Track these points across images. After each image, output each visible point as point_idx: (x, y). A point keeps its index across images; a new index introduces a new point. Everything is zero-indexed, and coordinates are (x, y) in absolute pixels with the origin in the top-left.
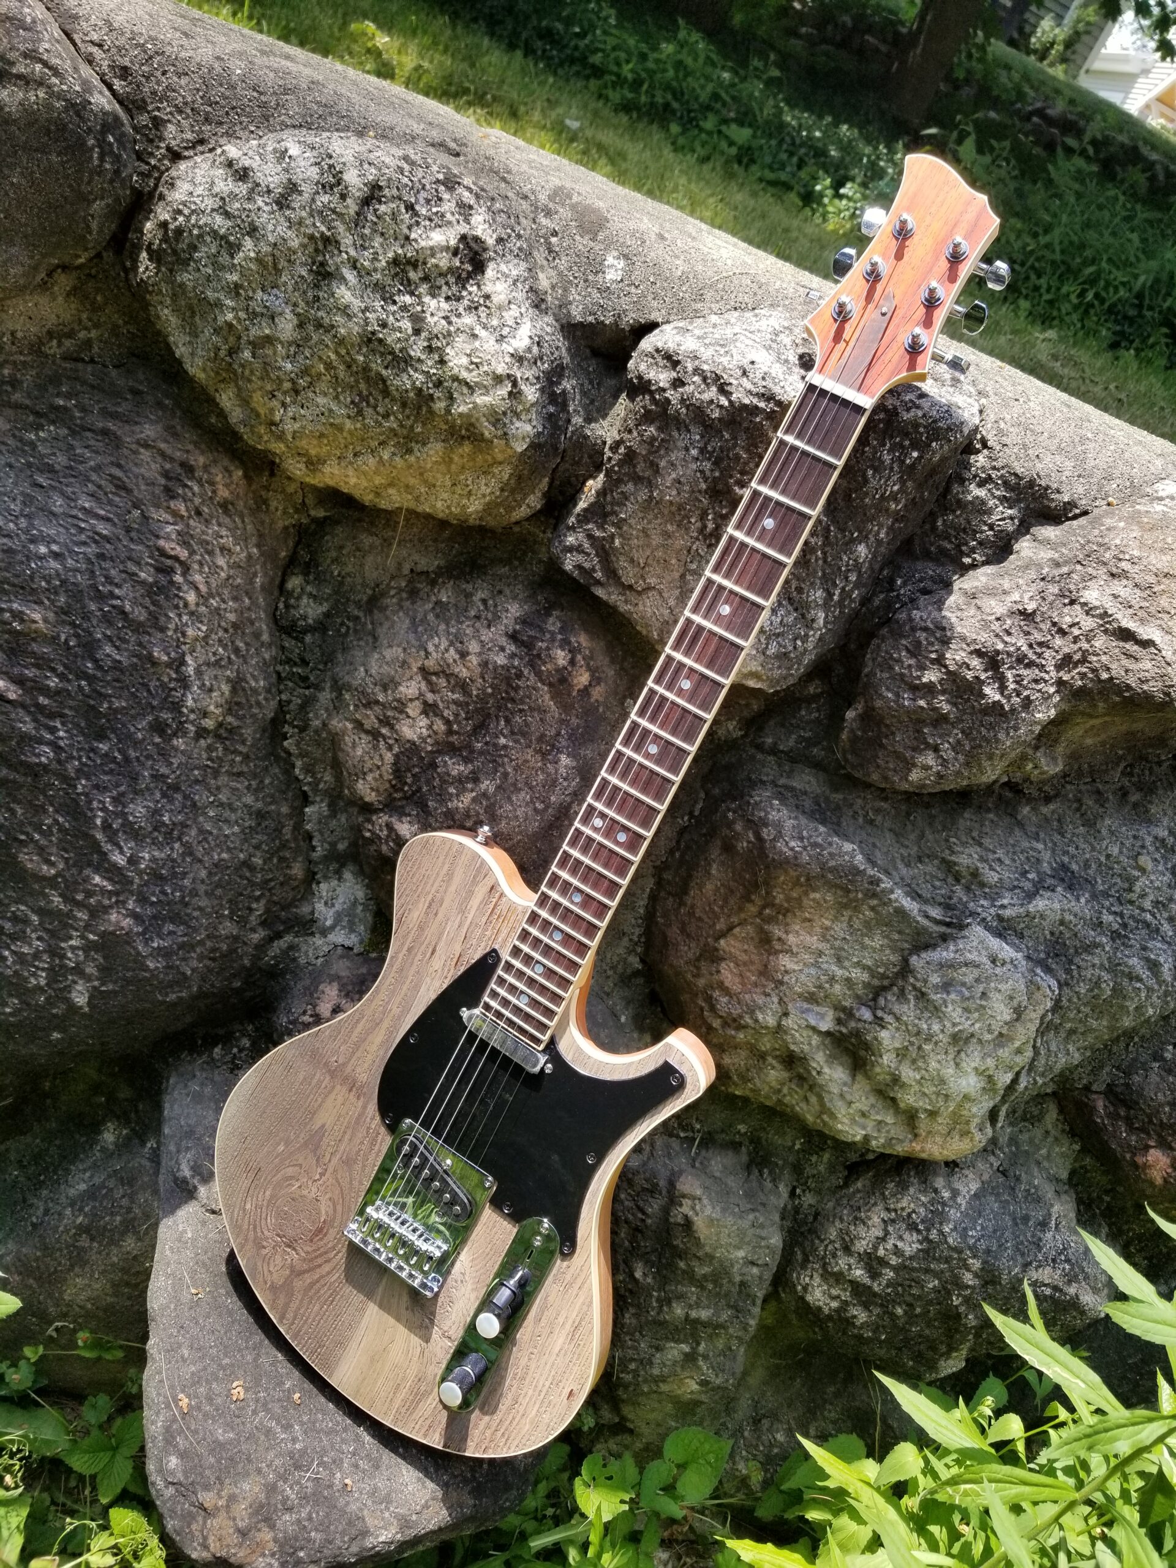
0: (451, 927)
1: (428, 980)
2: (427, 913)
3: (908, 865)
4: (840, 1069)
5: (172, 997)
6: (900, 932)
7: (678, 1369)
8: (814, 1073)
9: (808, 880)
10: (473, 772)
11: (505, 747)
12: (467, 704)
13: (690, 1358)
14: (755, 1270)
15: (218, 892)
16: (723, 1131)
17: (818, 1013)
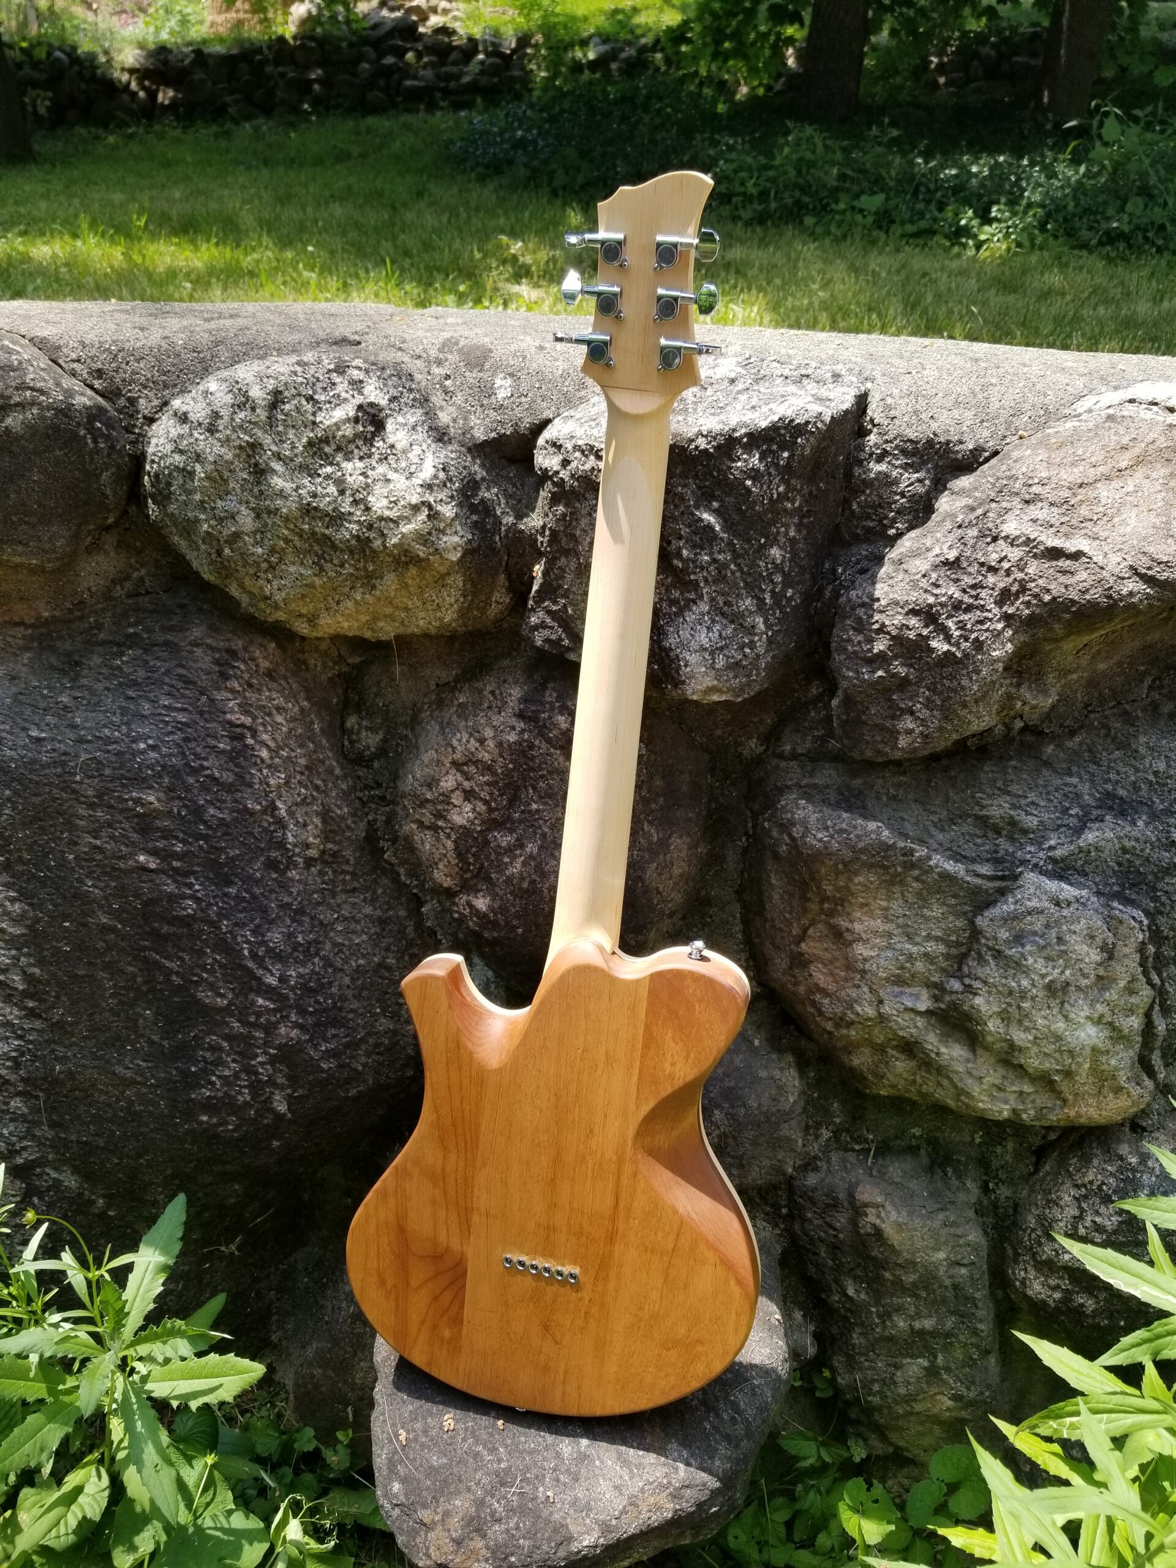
4: (957, 1046)
5: (353, 1092)
6: (955, 896)
7: (924, 1386)
8: (933, 1056)
9: (845, 865)
10: (518, 840)
11: (538, 811)
12: (497, 782)
13: (932, 1372)
14: (963, 1271)
15: (365, 993)
16: (897, 1137)
17: (911, 995)
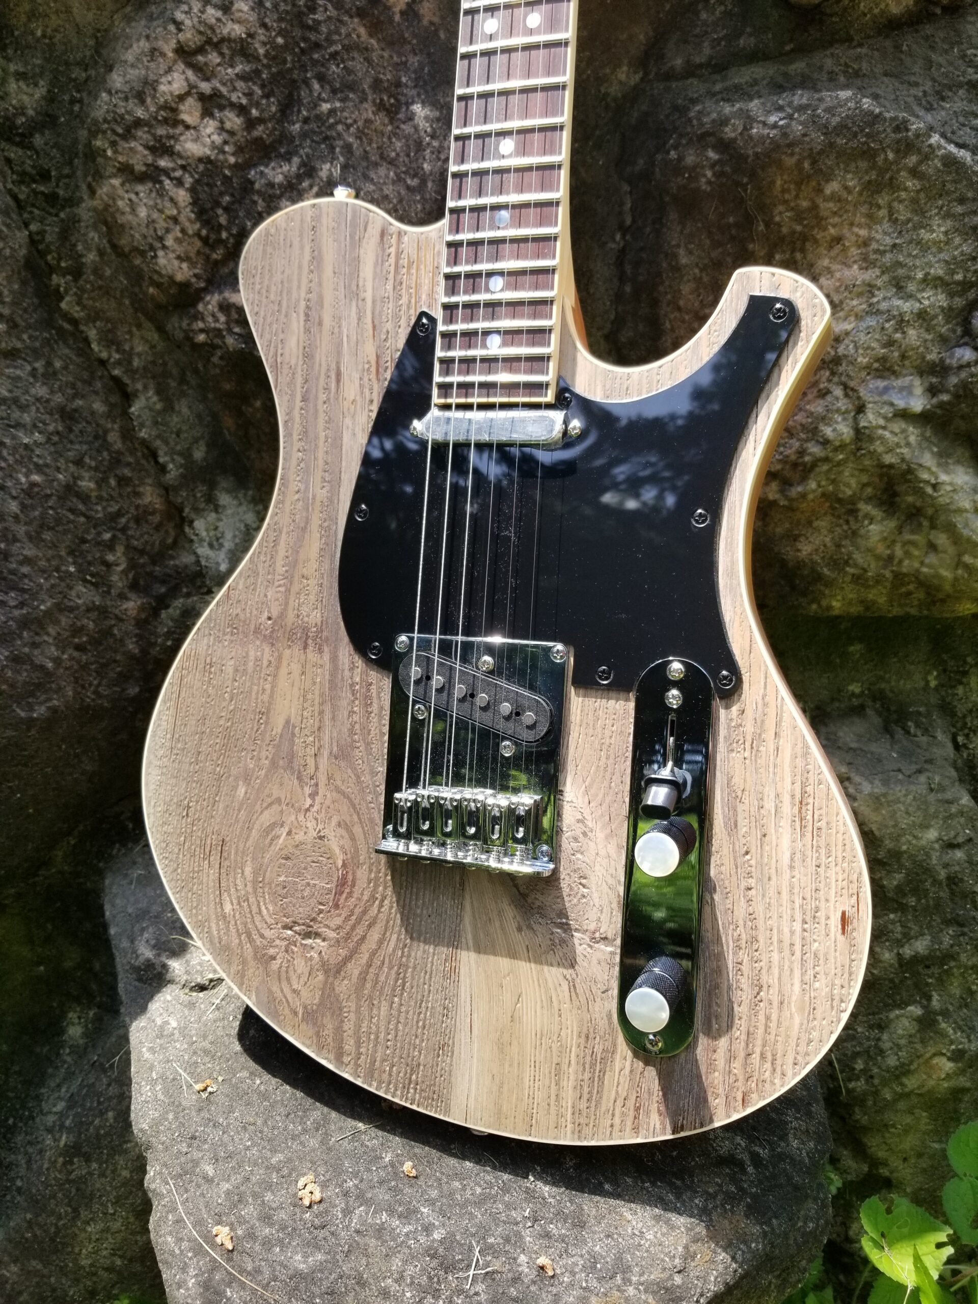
0: (349, 328)
1: (348, 421)
2: (307, 331)
3: (929, 108)
4: (960, 470)
5: (40, 711)
6: (962, 201)
7: (918, 1046)
8: (929, 490)
9: (814, 163)
10: (303, 164)
11: (332, 112)
12: (257, 72)
13: (927, 1023)
14: (959, 854)
15: (47, 536)
16: (833, 700)
17: (902, 389)
